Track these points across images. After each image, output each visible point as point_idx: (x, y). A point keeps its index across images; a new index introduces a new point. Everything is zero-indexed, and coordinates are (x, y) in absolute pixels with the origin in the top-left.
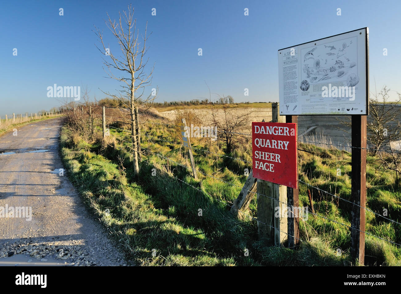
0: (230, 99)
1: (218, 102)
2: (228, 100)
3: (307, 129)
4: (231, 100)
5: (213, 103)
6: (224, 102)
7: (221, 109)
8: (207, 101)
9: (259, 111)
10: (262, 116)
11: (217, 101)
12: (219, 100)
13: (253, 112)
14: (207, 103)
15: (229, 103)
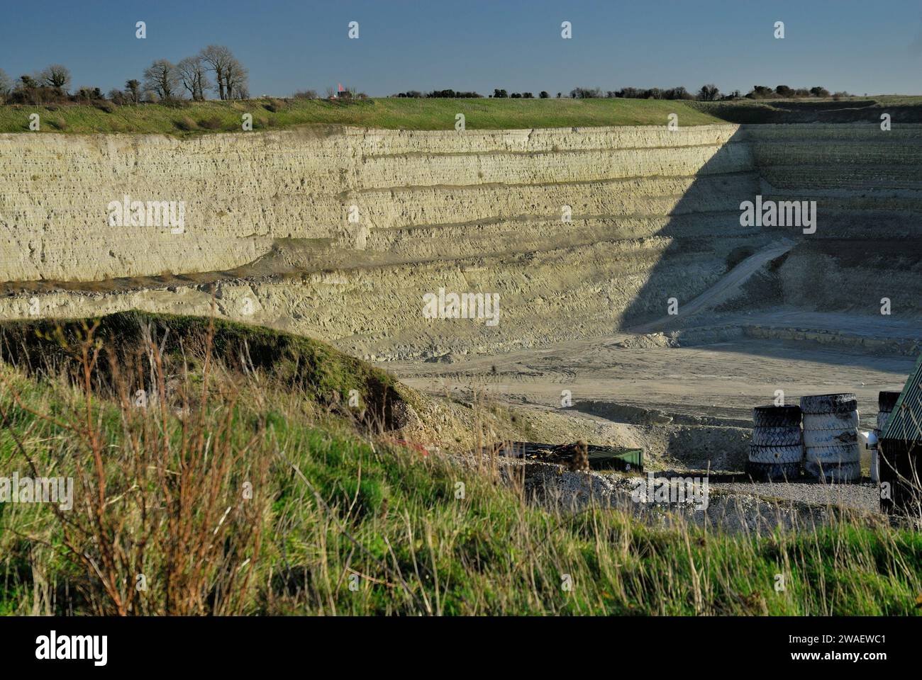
0: (224, 69)
1: (140, 88)
2: (211, 77)
3: (724, 267)
4: (228, 78)
5: (105, 92)
6: (181, 91)
7: (158, 140)
8: (58, 81)
9: (419, 154)
10: (440, 186)
11: (132, 85)
12: (148, 75)
13: (376, 157)
14: (59, 94)
15: (211, 94)
